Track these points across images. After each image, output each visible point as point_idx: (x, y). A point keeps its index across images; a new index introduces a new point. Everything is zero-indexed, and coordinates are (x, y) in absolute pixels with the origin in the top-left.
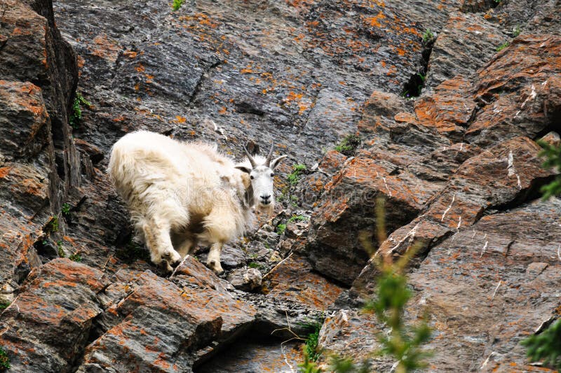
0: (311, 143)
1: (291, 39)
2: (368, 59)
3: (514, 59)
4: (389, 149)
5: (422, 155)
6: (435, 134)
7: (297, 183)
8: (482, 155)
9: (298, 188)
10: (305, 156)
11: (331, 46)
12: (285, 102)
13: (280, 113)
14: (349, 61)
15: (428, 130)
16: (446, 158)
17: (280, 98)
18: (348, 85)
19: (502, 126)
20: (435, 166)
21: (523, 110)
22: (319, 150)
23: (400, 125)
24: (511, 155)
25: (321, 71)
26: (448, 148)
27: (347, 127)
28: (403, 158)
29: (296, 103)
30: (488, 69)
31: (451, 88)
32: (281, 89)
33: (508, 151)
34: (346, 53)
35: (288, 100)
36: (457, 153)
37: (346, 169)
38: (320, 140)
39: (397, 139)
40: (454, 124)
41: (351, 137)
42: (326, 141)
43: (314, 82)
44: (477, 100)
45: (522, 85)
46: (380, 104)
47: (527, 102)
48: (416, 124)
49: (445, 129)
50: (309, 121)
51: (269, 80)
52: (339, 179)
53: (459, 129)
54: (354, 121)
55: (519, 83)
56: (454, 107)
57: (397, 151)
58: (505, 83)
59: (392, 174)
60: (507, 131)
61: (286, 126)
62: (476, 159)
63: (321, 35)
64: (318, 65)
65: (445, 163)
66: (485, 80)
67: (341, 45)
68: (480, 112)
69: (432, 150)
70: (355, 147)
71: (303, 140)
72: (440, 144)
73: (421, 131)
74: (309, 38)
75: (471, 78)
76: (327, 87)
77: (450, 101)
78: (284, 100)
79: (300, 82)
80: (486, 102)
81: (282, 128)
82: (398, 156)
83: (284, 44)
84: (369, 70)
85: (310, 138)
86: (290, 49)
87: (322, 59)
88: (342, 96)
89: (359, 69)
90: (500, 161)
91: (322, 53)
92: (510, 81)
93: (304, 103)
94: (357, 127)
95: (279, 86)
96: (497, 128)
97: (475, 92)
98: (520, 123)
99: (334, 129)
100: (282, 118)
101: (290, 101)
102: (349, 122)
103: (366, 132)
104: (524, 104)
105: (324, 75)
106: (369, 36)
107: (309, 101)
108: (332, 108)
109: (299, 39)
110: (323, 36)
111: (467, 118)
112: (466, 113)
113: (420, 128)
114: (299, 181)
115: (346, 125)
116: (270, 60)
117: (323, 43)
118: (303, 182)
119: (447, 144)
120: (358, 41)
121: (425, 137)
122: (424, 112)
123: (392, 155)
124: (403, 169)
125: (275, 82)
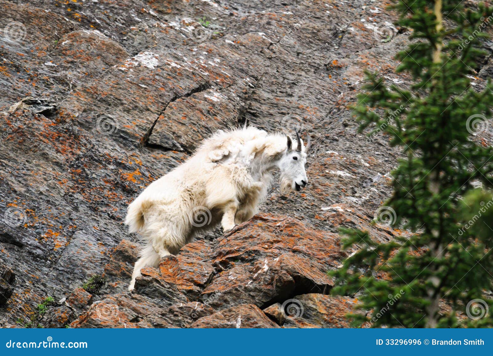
0: (61, 278)
1: (55, 182)
2: (121, 210)
3: (252, 233)
4: (133, 298)
5: (160, 307)
6: (174, 291)
7: (45, 313)
8: (213, 315)
9: (45, 317)
10: (54, 288)
11: (90, 193)
12: (43, 238)
13: (37, 247)
14: (104, 209)
15: (168, 286)
16: (181, 313)
17: (39, 233)
18: (101, 230)
19: (234, 292)
20: (171, 319)
21: (254, 280)
22: (68, 284)
23: (145, 278)
24: (239, 319)
25: (78, 214)
26: (184, 305)
27: (95, 267)
28: (143, 308)
29: (53, 240)
30: (228, 238)
31: (193, 250)
32: (41, 226)
33: (237, 315)
34: (102, 201)
35: (46, 236)
36: (192, 310)
37: (92, 311)
38: (69, 276)
39: (140, 290)
40: (192, 284)
41: (97, 277)
42: (75, 278)
43: (71, 224)
44: (215, 265)
45: (256, 257)
46: (127, 252)
47: (259, 274)
48: (159, 279)
49: (184, 287)
50: (62, 257)
51: (31, 217)
52: (85, 319)
53: (196, 289)
54: (101, 263)
55: (254, 255)
56: (195, 268)
57: (139, 301)
58: (241, 253)
59: (132, 321)
60: (238, 297)
61: (42, 259)
62: (208, 319)
63: (82, 182)
64: (76, 209)
65: (180, 318)
66: (224, 248)
67: (99, 193)
68: (217, 276)
69: (170, 305)
70: (100, 287)
71: (55, 274)
72: (178, 300)
73: (163, 286)
74: (71, 184)
75: (212, 244)
76: (82, 230)
77: (192, 263)
78: (42, 236)
79: (59, 222)
80: (223, 268)
81: (37, 261)
82: (140, 306)
83: (48, 186)
84: (121, 219)
85: (61, 273)
86: (53, 191)
87: (81, 204)
88: (94, 240)
89: (113, 218)
90: (229, 323)
91: (81, 198)
92: (247, 252)
93: (60, 241)
94: (103, 269)
95: (40, 223)
96: (230, 293)
97: (214, 258)
98: (250, 291)
99: (83, 268)
100: (39, 252)
101: (47, 238)
102: (97, 263)
103: (111, 275)
104: (256, 275)
105: (80, 218)
106: (124, 189)
107: (65, 240)
108: (84, 249)
109: (62, 183)
110: (84, 183)
111: (205, 280)
112: (204, 276)
113: (162, 283)
114: (47, 311)
115: (94, 266)
116: (34, 199)
117: (83, 190)
118: (50, 313)
119: (184, 300)
120: (114, 192)
121: (165, 292)
122: (168, 269)
123: (134, 304)
124: (142, 318)
125: (37, 218)
